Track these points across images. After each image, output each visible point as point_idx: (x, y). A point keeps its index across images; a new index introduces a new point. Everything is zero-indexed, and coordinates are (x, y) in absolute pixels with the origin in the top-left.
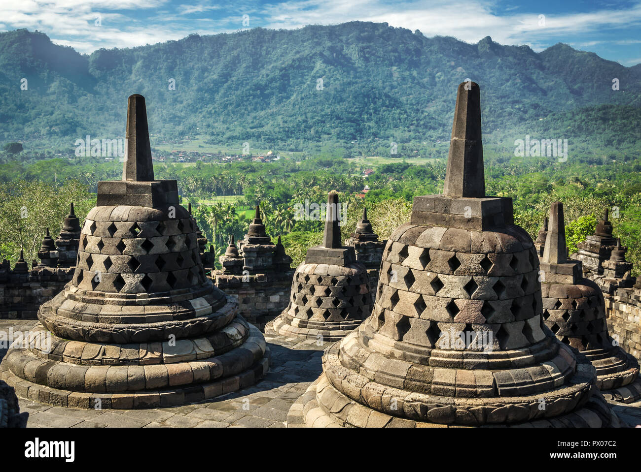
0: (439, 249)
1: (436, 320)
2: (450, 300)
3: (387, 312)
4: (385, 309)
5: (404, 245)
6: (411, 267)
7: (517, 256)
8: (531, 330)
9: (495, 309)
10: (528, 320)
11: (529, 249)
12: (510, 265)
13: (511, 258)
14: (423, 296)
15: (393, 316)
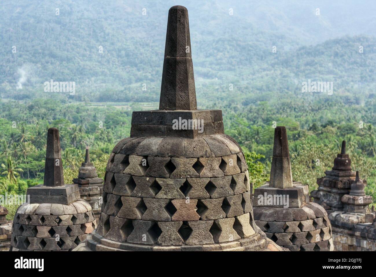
0: (156, 156)
1: (156, 220)
2: (168, 200)
3: (111, 218)
4: (109, 216)
5: (125, 155)
6: (132, 174)
7: (226, 159)
8: (242, 226)
9: (209, 207)
10: (238, 217)
11: (236, 154)
12: (219, 167)
13: (220, 162)
14: (144, 199)
15: (117, 220)
